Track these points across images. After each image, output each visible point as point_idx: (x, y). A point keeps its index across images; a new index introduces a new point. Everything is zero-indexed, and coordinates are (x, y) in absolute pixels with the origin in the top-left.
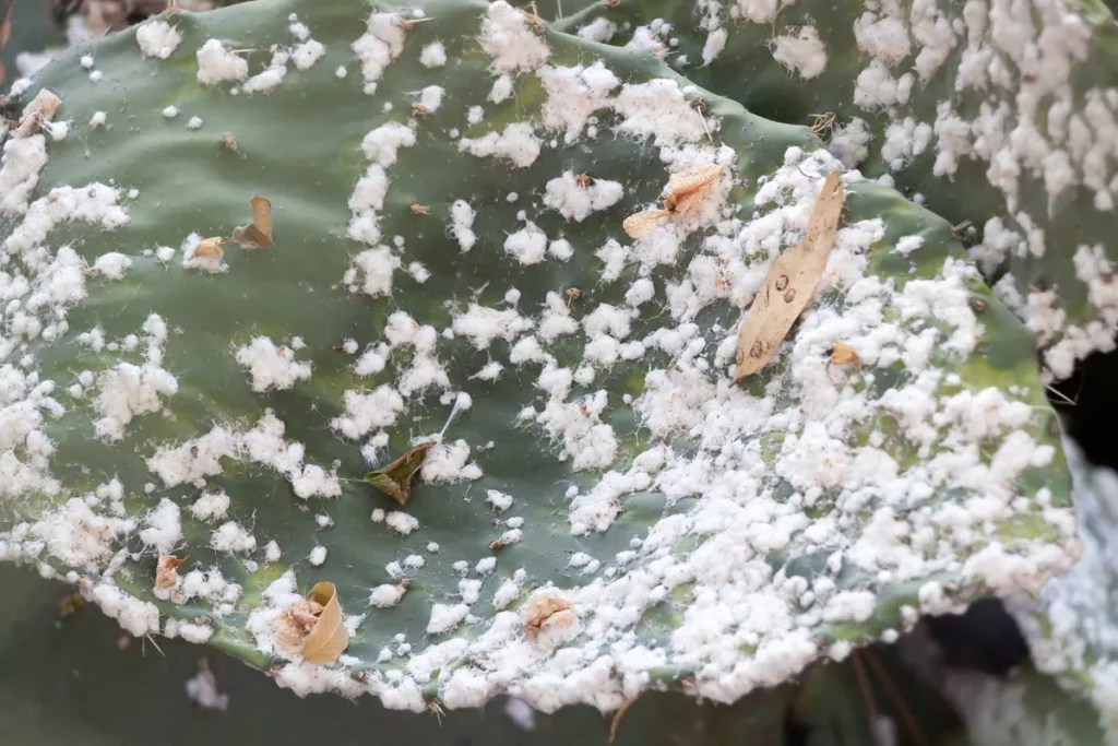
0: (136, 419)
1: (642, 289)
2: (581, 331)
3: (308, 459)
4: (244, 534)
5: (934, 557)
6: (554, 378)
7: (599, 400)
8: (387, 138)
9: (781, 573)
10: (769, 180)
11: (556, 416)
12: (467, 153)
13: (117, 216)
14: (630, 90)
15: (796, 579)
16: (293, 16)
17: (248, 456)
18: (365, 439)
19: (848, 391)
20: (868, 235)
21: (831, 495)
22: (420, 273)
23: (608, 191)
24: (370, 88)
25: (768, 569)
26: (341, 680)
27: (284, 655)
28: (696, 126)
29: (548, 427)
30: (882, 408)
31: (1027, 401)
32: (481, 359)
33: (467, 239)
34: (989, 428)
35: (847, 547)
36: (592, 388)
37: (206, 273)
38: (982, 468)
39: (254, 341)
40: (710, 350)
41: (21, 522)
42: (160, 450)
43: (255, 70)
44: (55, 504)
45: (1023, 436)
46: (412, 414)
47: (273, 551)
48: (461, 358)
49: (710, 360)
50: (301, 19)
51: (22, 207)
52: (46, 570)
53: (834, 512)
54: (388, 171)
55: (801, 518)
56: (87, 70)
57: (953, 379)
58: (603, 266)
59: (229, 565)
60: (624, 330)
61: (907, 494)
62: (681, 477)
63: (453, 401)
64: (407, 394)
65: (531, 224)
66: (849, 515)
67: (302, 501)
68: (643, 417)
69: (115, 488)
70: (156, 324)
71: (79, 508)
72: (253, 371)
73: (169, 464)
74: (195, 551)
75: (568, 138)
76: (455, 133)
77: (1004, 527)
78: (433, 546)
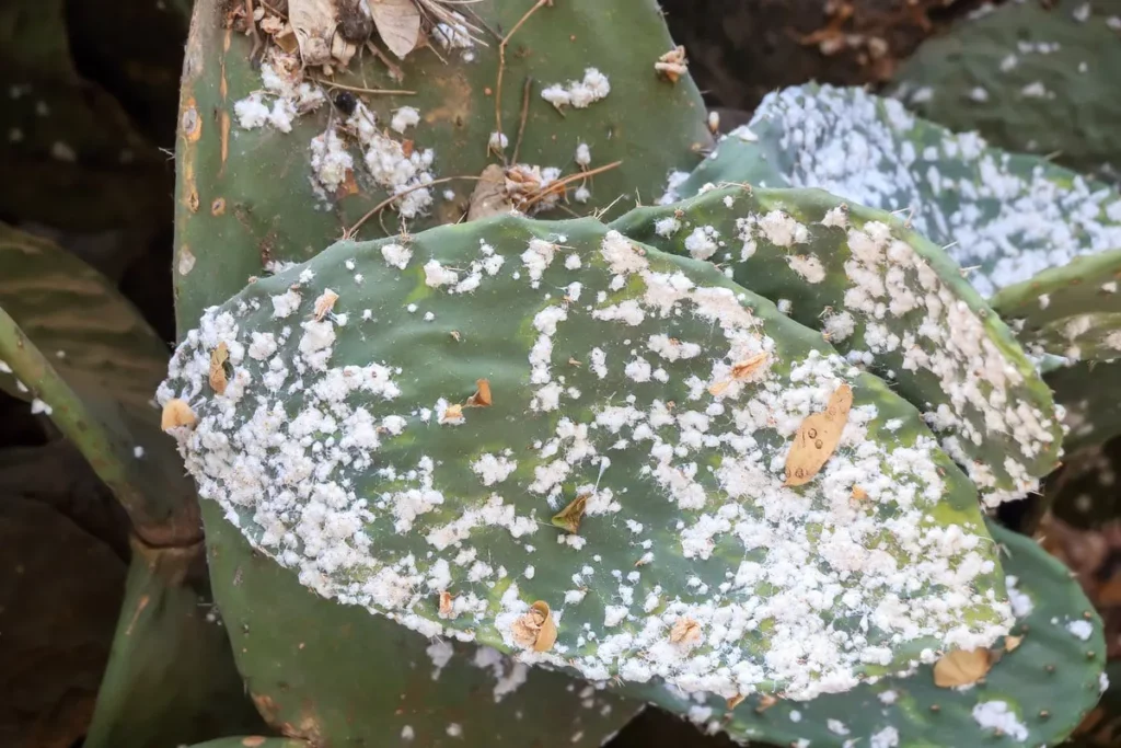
0: (418, 516)
1: (716, 409)
2: (677, 423)
3: (517, 514)
4: (485, 567)
5: (925, 625)
6: (662, 450)
7: (692, 469)
8: (549, 318)
9: (831, 627)
10: (799, 365)
11: (664, 474)
12: (598, 319)
13: (392, 391)
14: (701, 291)
15: (840, 633)
16: (482, 241)
17: (484, 523)
18: (548, 492)
19: (862, 514)
20: (867, 415)
21: (856, 576)
22: (575, 393)
23: (691, 350)
24: (536, 285)
25: (822, 622)
26: (559, 662)
27: (521, 647)
28: (747, 320)
29: (660, 480)
30: (885, 529)
31: (975, 532)
32: (615, 438)
33: (602, 372)
34: (954, 551)
35: (870, 613)
36: (686, 460)
37: (453, 426)
38: (951, 573)
39: (482, 457)
40: (766, 460)
41: (353, 582)
42: (433, 530)
43: (462, 278)
44: (374, 572)
45: (975, 554)
46: (575, 473)
47: (503, 572)
48: (602, 438)
49: (768, 466)
50: (487, 242)
51: (324, 368)
52: (373, 611)
53: (858, 586)
54: (552, 338)
55: (838, 588)
56: (352, 272)
57: (929, 518)
58: (689, 389)
59: (480, 590)
60: (705, 428)
61: (905, 584)
62: (753, 533)
63: (600, 463)
64: (572, 463)
65: (640, 359)
66: (869, 591)
67: (516, 539)
68: (722, 483)
69: (410, 560)
70: (426, 463)
71: (389, 573)
72: (485, 476)
73: (439, 538)
74: (460, 586)
75: (663, 314)
76: (589, 308)
77: (968, 613)
78: (597, 558)
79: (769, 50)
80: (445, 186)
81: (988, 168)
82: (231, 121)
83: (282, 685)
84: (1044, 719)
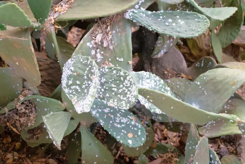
79: (160, 70)
80: (103, 61)
81: (169, 92)
82: (86, 44)
83: (65, 99)
84: (134, 145)
